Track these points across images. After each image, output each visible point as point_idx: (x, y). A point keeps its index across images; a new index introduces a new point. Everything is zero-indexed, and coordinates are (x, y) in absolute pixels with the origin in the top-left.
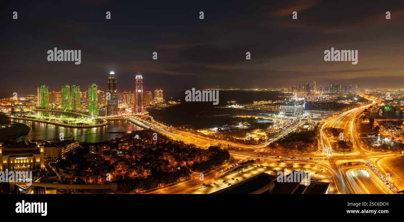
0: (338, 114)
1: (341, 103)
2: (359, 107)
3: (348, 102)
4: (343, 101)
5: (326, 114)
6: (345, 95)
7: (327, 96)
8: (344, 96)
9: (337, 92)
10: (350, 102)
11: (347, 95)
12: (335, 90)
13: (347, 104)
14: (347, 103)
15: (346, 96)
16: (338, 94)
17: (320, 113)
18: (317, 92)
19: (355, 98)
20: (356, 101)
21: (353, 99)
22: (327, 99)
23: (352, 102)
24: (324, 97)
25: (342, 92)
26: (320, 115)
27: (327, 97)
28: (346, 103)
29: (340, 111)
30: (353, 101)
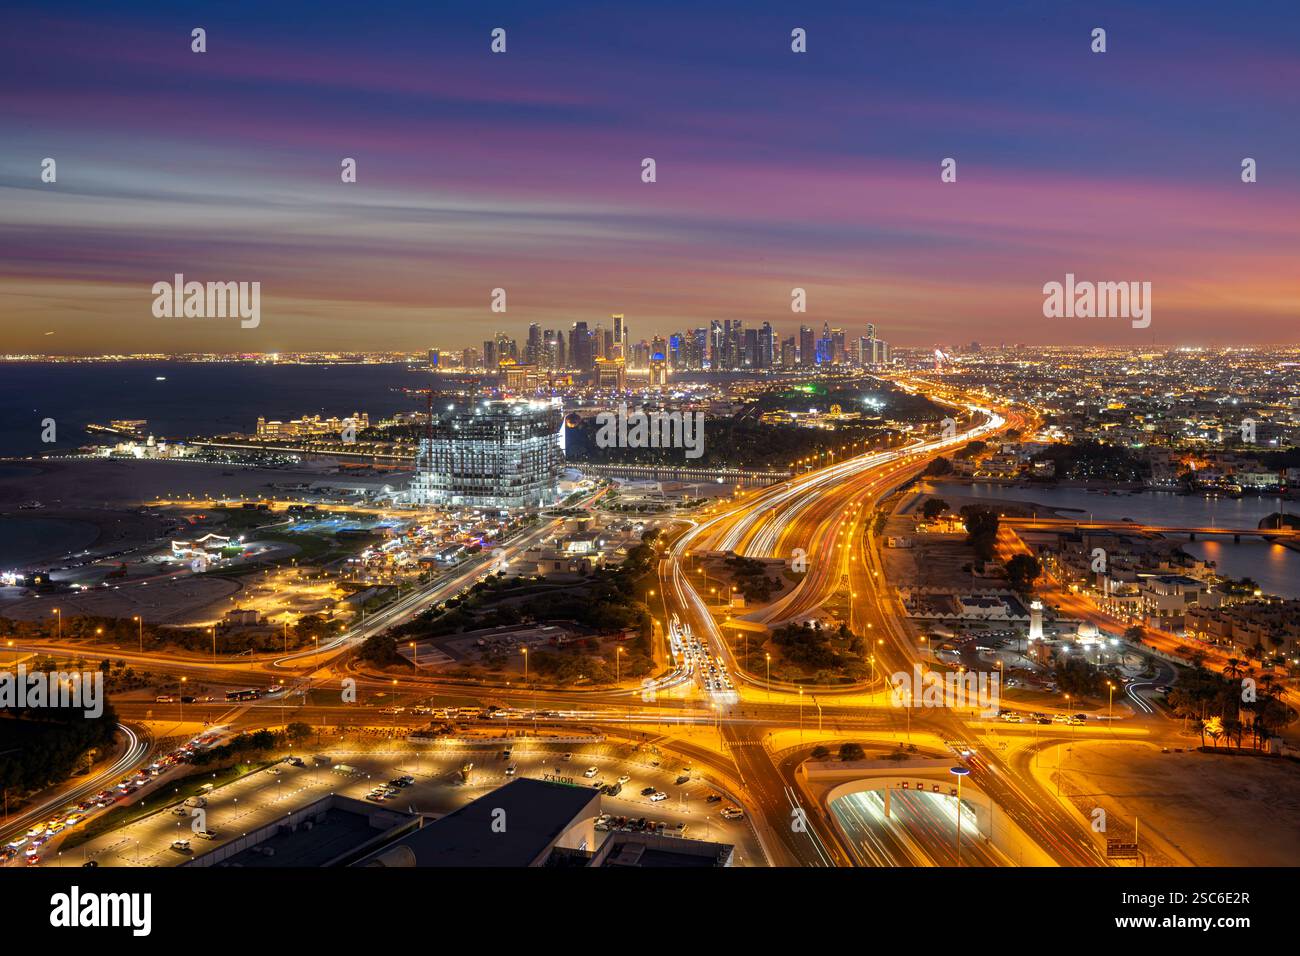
0: (768, 481)
1: (781, 424)
2: (894, 445)
3: (827, 422)
4: (794, 415)
5: (697, 482)
6: (803, 383)
7: (695, 387)
8: (797, 388)
9: (757, 365)
10: (838, 423)
11: (815, 383)
12: (741, 356)
13: (816, 429)
14: (822, 426)
15: (808, 389)
16: (758, 377)
17: (656, 479)
18: (638, 366)
19: (867, 401)
20: (872, 413)
21: (852, 404)
22: (699, 402)
23: (853, 422)
24: (677, 395)
25: (783, 367)
26: (659, 486)
27: (698, 391)
28: (810, 424)
29: (781, 467)
30: (857, 415)
